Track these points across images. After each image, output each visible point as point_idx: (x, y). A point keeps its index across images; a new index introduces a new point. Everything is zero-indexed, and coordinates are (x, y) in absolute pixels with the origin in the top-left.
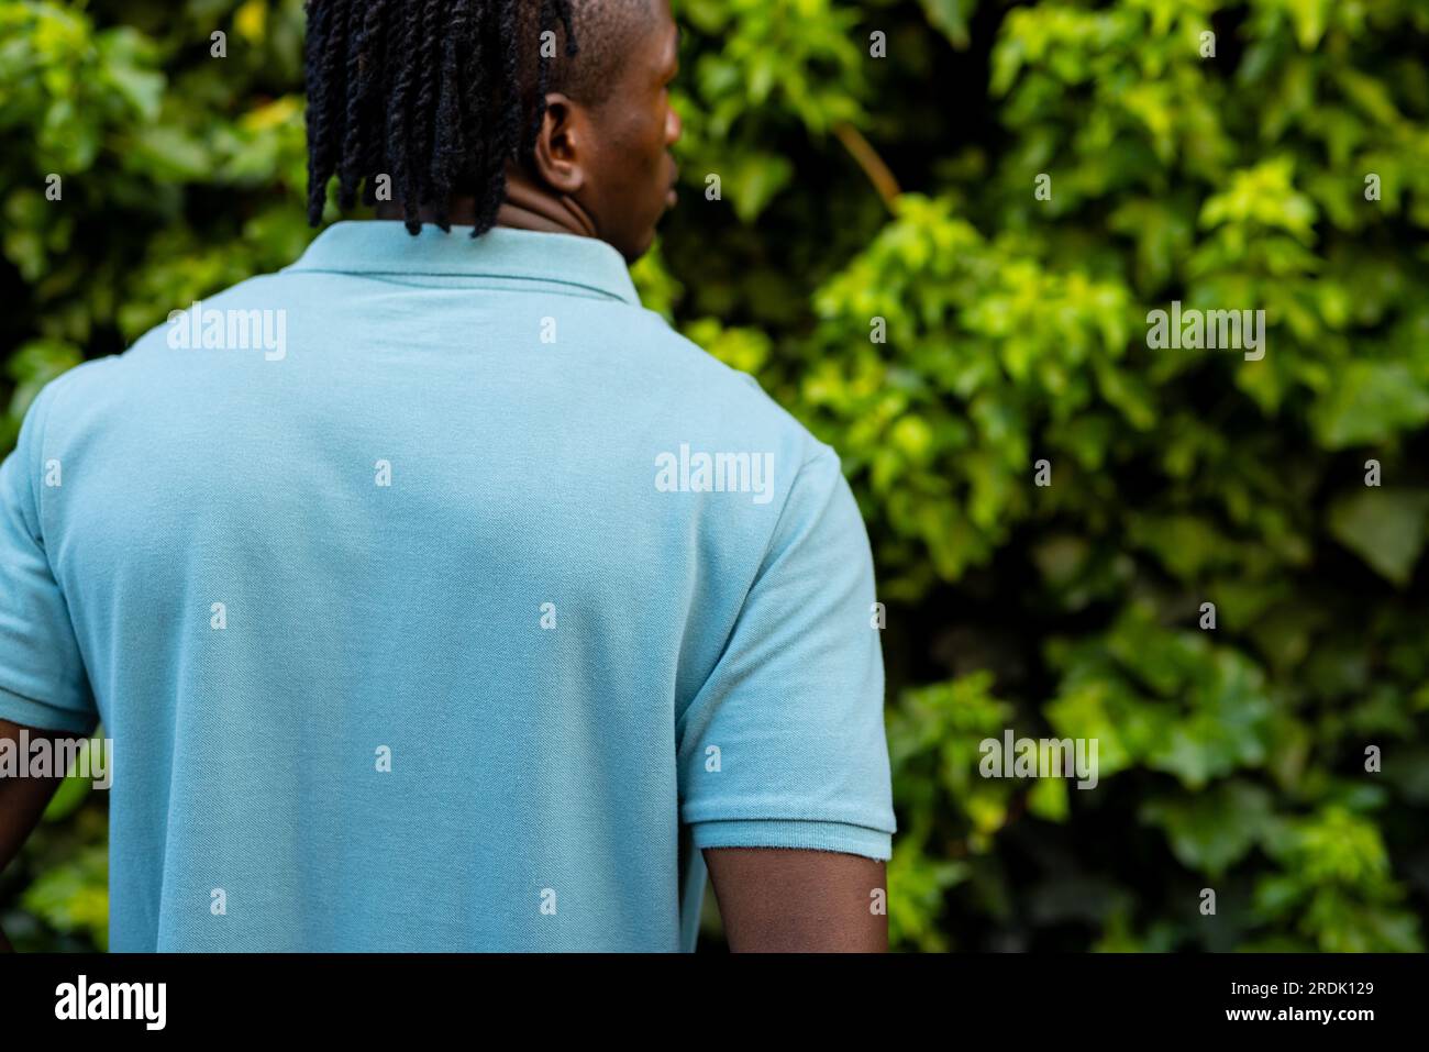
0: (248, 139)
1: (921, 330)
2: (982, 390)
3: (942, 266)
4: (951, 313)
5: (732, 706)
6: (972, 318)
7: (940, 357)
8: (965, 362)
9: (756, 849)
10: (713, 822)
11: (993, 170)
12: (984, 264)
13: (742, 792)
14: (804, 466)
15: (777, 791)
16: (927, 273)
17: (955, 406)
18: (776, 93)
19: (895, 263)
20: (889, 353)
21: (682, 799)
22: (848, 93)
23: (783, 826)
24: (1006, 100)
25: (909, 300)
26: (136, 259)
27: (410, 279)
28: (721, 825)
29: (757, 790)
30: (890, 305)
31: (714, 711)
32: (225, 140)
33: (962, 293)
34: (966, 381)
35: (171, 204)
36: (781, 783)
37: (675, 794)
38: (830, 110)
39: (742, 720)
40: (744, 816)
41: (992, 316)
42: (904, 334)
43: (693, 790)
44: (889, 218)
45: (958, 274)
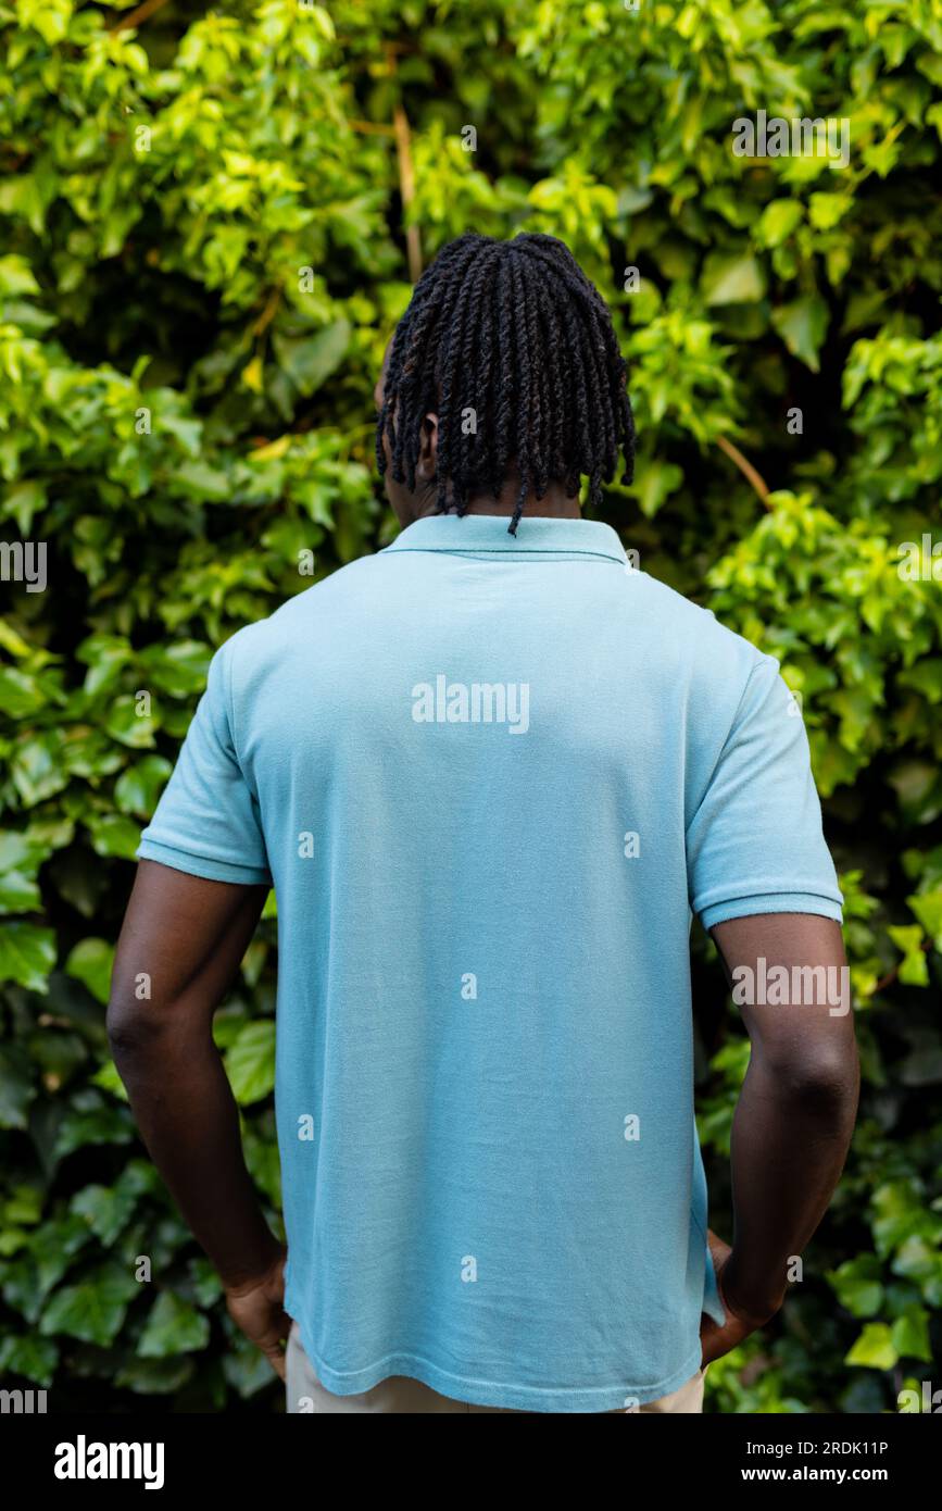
0: (260, 469)
1: (793, 597)
2: (845, 639)
3: (809, 546)
4: (817, 582)
5: (718, 824)
6: (834, 586)
7: (810, 617)
8: (831, 620)
9: (750, 916)
10: (717, 904)
11: (841, 469)
12: (840, 544)
13: (734, 880)
14: (754, 667)
15: (759, 876)
16: (797, 551)
17: (823, 656)
18: (671, 415)
19: (772, 544)
20: (768, 616)
21: (692, 897)
22: (726, 412)
23: (766, 898)
24: (851, 413)
25: (781, 572)
26: (169, 566)
27: (477, 555)
28: (722, 905)
29: (746, 876)
30: (768, 579)
31: (707, 830)
32: (242, 471)
33: (825, 566)
34: (832, 636)
35: (195, 522)
36: (761, 870)
37: (686, 892)
38: (711, 427)
39: (727, 832)
40: (738, 895)
41: (852, 582)
42: (779, 600)
43: (698, 887)
44: (763, 510)
45: (821, 552)
